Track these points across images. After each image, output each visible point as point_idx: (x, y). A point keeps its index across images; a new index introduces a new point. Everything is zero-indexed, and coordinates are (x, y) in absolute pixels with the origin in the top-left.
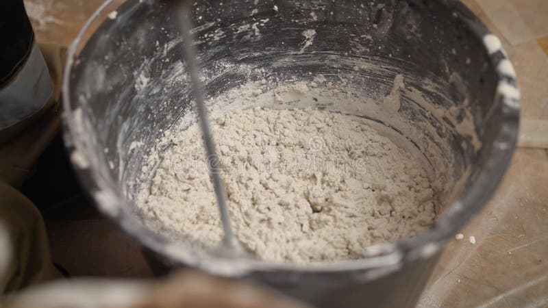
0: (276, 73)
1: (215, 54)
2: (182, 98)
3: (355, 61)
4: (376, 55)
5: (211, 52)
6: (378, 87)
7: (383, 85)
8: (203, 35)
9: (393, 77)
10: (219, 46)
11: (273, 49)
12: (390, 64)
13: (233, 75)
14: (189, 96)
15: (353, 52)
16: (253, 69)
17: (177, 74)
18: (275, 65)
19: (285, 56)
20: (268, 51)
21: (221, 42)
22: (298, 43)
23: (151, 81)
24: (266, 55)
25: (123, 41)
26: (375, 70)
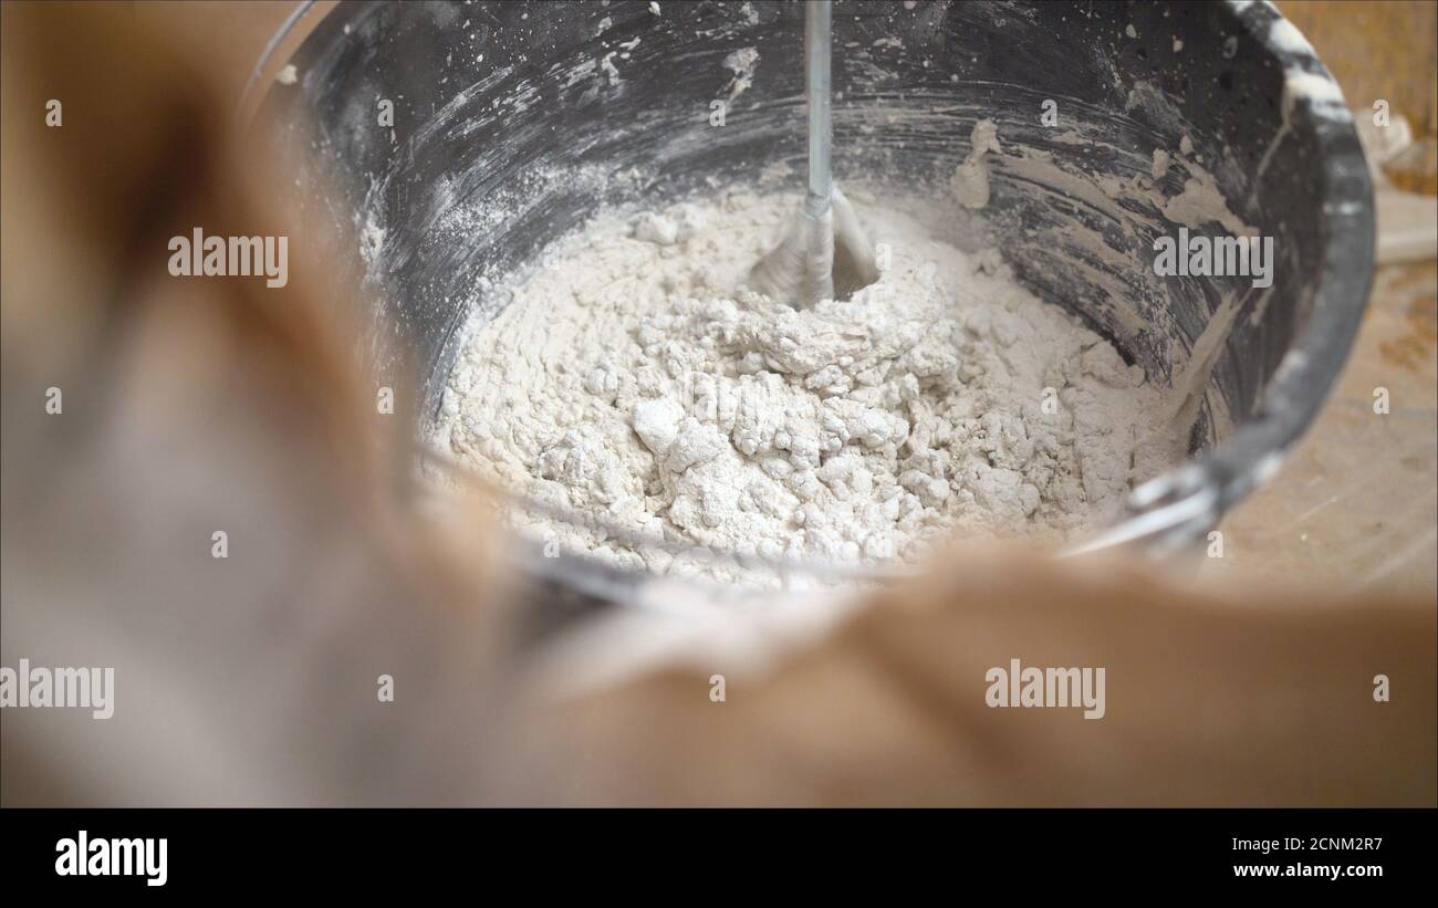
0: (668, 177)
1: (522, 148)
2: (459, 273)
3: (865, 109)
4: (920, 86)
5: (512, 143)
6: (930, 166)
7: (942, 157)
8: (490, 103)
9: (967, 131)
10: (529, 127)
11: (656, 113)
12: (954, 100)
13: (566, 198)
14: (473, 266)
15: (856, 88)
16: (612, 175)
17: (441, 211)
18: (663, 156)
19: (684, 128)
20: (643, 121)
21: (534, 115)
22: (718, 87)
23: (389, 234)
24: (639, 133)
25: (323, 138)
26: (918, 121)
